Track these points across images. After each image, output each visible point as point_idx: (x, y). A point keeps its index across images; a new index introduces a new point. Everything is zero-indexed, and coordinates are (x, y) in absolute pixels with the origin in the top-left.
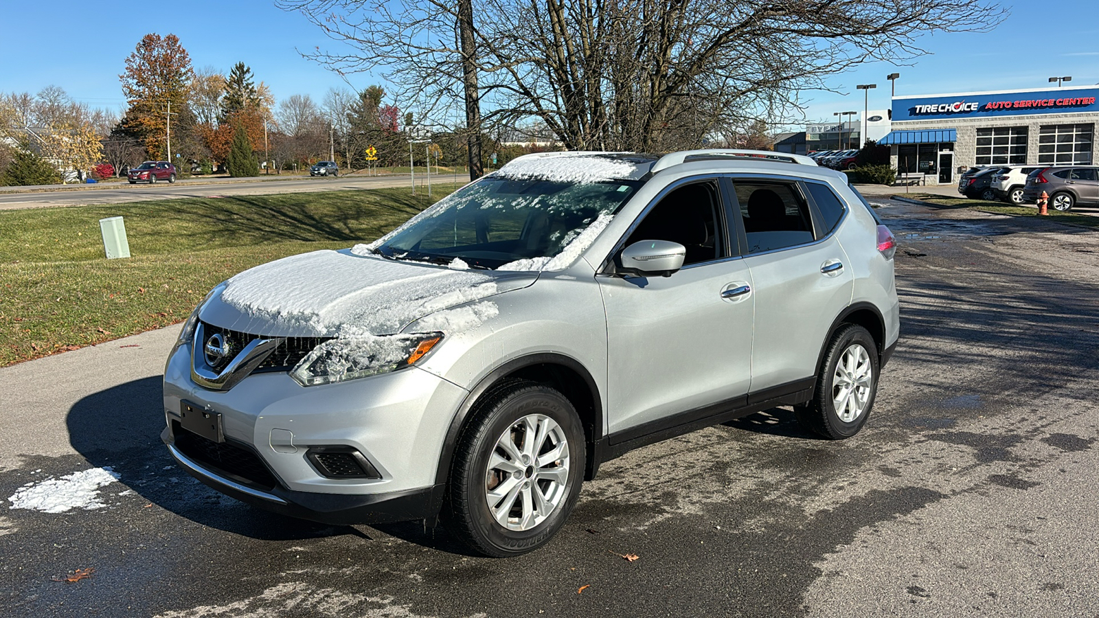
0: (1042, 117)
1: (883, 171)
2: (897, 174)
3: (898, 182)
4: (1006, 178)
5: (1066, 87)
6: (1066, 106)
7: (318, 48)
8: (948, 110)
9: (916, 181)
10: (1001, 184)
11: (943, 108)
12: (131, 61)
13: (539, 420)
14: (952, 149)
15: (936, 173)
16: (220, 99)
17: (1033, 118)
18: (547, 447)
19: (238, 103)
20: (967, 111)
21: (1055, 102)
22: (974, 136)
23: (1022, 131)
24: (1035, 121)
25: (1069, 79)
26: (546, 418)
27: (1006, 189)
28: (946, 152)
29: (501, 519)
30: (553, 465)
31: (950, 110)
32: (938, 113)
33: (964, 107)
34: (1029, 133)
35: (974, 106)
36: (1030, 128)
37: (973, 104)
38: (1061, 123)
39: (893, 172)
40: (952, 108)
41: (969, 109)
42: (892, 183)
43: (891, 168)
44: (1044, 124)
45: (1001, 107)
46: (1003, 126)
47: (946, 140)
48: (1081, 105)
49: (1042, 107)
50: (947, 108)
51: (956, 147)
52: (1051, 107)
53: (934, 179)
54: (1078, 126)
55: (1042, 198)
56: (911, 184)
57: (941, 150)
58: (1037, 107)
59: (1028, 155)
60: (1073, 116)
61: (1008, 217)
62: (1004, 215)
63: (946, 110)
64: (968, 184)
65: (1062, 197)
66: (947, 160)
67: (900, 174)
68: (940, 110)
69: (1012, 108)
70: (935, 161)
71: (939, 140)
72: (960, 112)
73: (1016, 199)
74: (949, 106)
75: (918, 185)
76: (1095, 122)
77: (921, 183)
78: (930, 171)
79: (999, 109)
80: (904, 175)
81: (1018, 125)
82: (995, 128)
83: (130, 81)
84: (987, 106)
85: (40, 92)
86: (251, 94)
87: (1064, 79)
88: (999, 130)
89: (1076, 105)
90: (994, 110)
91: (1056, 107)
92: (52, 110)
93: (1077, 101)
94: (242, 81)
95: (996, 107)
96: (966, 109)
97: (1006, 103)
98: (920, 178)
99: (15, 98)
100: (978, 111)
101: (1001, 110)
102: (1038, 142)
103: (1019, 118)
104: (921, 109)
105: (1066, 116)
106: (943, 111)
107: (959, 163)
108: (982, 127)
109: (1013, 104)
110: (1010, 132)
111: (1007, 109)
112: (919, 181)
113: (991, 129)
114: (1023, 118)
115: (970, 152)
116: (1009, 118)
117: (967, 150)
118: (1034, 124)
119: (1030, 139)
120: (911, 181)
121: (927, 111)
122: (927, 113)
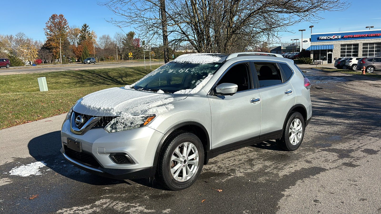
0: (363, 40)
1: (308, 59)
3: (313, 63)
4: (351, 62)
5: (372, 30)
6: (372, 37)
7: (112, 19)
8: (331, 38)
11: (329, 37)
12: (47, 24)
13: (188, 144)
14: (332, 52)
15: (326, 60)
16: (78, 36)
17: (360, 41)
18: (191, 153)
19: (85, 38)
21: (368, 35)
22: (340, 47)
23: (356, 45)
25: (373, 27)
26: (190, 143)
27: (351, 66)
28: (330, 53)
29: (175, 177)
30: (193, 159)
32: (327, 39)
33: (336, 37)
34: (359, 46)
35: (340, 37)
36: (359, 44)
38: (370, 42)
39: (312, 60)
40: (332, 37)
41: (338, 38)
42: (311, 64)
43: (311, 58)
44: (364, 43)
46: (350, 44)
47: (330, 48)
48: (377, 36)
49: (363, 37)
50: (330, 37)
51: (333, 51)
52: (366, 37)
54: (376, 43)
55: (363, 69)
57: (328, 52)
58: (362, 37)
59: (359, 53)
60: (374, 40)
61: (351, 75)
64: (338, 64)
65: (370, 68)
66: (330, 56)
67: (314, 60)
68: (328, 38)
70: (326, 56)
71: (327, 48)
72: (335, 39)
73: (354, 69)
74: (331, 37)
75: (320, 64)
77: (321, 64)
78: (324, 59)
80: (315, 61)
81: (355, 43)
83: (48, 30)
84: (344, 37)
85: (16, 34)
86: (89, 35)
87: (371, 27)
88: (348, 45)
90: (346, 38)
91: (368, 37)
92: (21, 40)
93: (376, 35)
94: (86, 30)
95: (347, 37)
96: (337, 38)
97: (351, 36)
98: (321, 62)
99: (8, 36)
100: (341, 38)
101: (349, 38)
102: (362, 49)
103: (355, 41)
104: (321, 38)
105: (372, 40)
106: (329, 38)
107: (334, 56)
108: (343, 44)
109: (353, 36)
110: (352, 46)
111: (351, 38)
112: (320, 63)
113: (346, 44)
114: (357, 41)
115: (338, 53)
116: (352, 41)
117: (337, 52)
118: (361, 43)
119: (359, 48)
120: (318, 63)
121: (323, 38)
122: (323, 39)
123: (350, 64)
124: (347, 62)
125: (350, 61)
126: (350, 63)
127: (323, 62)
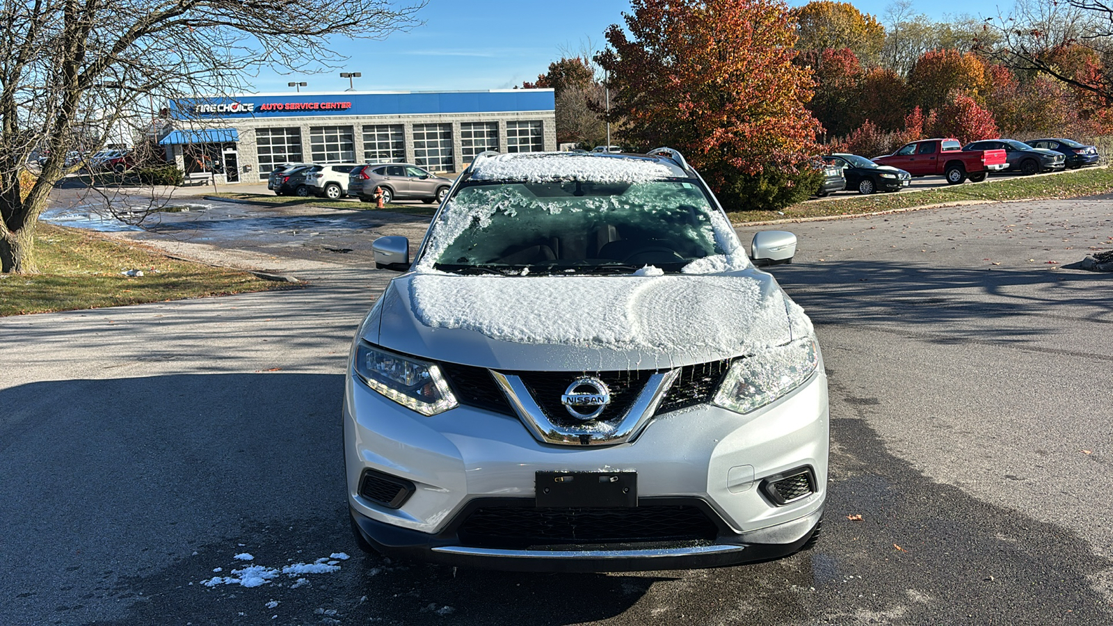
0: (310, 119)
1: (171, 172)
2: (184, 174)
3: (186, 182)
4: (320, 176)
6: (329, 110)
8: (227, 110)
9: (205, 181)
10: (317, 181)
11: (222, 108)
14: (235, 148)
15: (222, 173)
17: (302, 119)
20: (245, 112)
21: (319, 105)
22: (254, 136)
23: (295, 131)
24: (304, 122)
25: (305, 84)
27: (322, 186)
28: (230, 151)
31: (229, 111)
32: (217, 113)
33: (240, 108)
34: (302, 133)
35: (251, 109)
36: (302, 129)
37: (249, 105)
38: (327, 125)
39: (181, 173)
40: (230, 108)
41: (246, 110)
42: (181, 184)
43: (178, 169)
44: (313, 125)
45: (274, 109)
46: (279, 127)
47: (229, 139)
48: (341, 109)
49: (309, 110)
50: (225, 108)
51: (238, 146)
52: (316, 110)
53: (221, 178)
54: (341, 128)
55: (378, 193)
56: (200, 184)
57: (225, 150)
58: (305, 110)
59: (304, 154)
60: (335, 118)
61: (354, 211)
62: (348, 209)
63: (225, 111)
64: (283, 182)
66: (232, 160)
67: (187, 174)
68: (219, 110)
69: (284, 110)
70: (221, 160)
71: (222, 139)
72: (238, 112)
73: (331, 195)
74: (227, 106)
75: (207, 185)
76: (353, 124)
77: (210, 183)
78: (217, 170)
79: (272, 110)
80: (192, 175)
81: (291, 126)
82: (271, 129)
84: (263, 107)
87: (301, 84)
88: (276, 131)
89: (337, 109)
90: (268, 111)
91: (321, 110)
93: (337, 105)
95: (270, 109)
96: (244, 110)
97: (278, 105)
98: (208, 178)
100: (254, 112)
101: (273, 111)
102: (310, 142)
103: (291, 119)
104: (200, 108)
105: (330, 118)
106: (221, 111)
107: (243, 162)
108: (260, 127)
109: (284, 106)
110: (285, 132)
111: (280, 111)
112: (207, 181)
113: (268, 129)
114: (294, 119)
115: (252, 151)
116: (283, 120)
117: (250, 150)
118: (304, 125)
119: (303, 139)
120: (200, 181)
121: (206, 110)
122: (207, 113)
123: (319, 183)
124: (310, 175)
125: (318, 173)
126: (319, 180)
127: (215, 179)
